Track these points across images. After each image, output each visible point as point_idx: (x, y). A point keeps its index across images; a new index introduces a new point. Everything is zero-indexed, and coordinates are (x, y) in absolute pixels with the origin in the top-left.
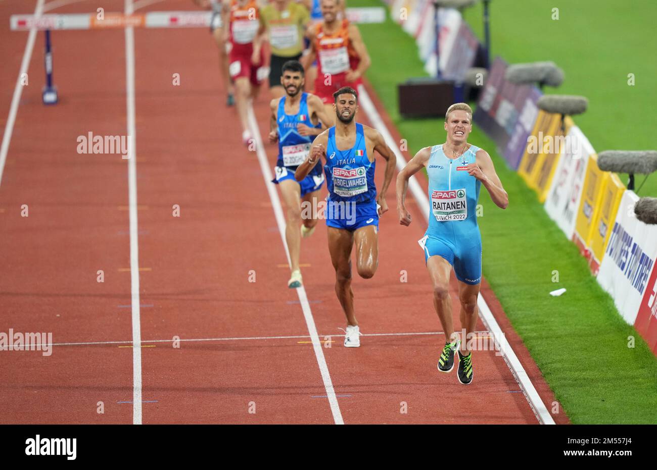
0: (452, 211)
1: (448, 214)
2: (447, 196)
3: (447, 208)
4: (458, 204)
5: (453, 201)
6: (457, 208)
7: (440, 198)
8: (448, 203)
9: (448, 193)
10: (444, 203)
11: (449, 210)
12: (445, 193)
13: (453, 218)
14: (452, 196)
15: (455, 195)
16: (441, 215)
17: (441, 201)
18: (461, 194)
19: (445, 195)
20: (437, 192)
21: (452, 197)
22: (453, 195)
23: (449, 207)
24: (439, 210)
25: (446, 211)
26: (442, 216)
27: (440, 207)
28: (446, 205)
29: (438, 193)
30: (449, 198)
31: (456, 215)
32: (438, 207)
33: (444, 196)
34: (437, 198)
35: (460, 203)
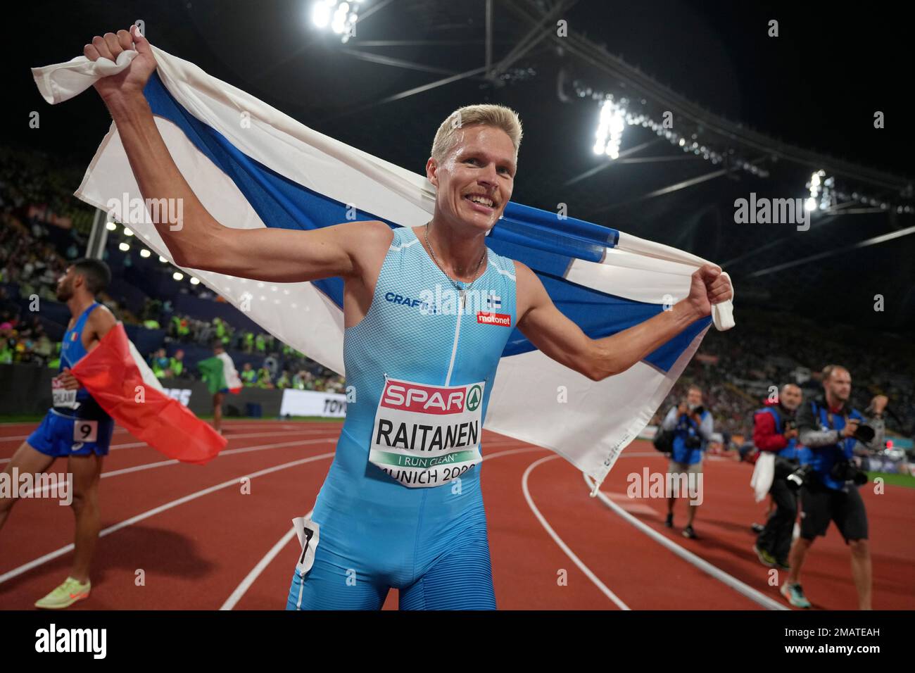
0: (443, 452)
1: (429, 462)
2: (441, 404)
3: (434, 443)
4: (465, 430)
5: (453, 420)
6: (459, 445)
7: (417, 407)
8: (439, 430)
9: (445, 394)
10: (426, 429)
11: (436, 452)
12: (437, 395)
13: (441, 475)
14: (456, 404)
15: (462, 403)
16: (402, 469)
17: (413, 419)
18: (474, 400)
19: (436, 400)
20: (407, 387)
21: (455, 409)
22: (458, 402)
23: (440, 443)
24: (400, 450)
25: (426, 454)
26: (408, 470)
27: (405, 440)
28: (430, 434)
29: (411, 391)
30: (446, 412)
31: (451, 466)
32: (397, 439)
33: (430, 403)
34: (403, 407)
35: (466, 430)
